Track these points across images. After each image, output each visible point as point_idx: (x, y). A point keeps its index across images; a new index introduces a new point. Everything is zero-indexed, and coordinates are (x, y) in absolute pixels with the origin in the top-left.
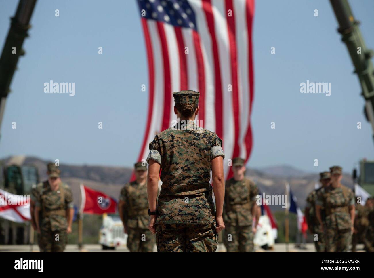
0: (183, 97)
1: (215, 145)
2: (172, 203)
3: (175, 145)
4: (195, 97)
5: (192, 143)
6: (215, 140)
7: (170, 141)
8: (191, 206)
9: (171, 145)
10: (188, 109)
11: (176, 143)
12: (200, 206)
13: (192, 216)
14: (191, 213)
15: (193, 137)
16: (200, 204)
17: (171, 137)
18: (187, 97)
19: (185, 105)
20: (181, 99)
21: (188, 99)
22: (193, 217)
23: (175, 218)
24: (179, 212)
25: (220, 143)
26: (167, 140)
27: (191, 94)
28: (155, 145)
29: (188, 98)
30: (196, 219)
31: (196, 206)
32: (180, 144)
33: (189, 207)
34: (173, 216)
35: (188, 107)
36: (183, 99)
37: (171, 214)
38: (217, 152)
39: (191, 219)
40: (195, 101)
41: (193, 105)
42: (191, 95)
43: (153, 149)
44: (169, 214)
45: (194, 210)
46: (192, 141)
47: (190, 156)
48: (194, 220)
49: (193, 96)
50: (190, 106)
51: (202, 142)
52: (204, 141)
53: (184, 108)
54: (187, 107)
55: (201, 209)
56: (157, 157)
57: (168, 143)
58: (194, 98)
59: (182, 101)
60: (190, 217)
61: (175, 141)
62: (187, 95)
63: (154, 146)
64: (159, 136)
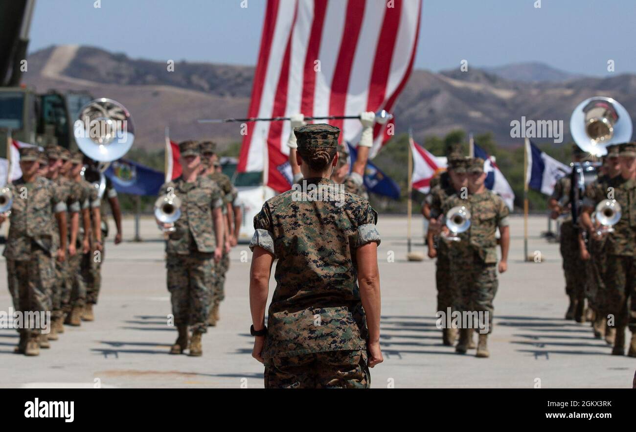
0: (312, 135)
1: (365, 222)
2: (298, 320)
3: (300, 222)
4: (333, 137)
5: (329, 219)
6: (365, 214)
7: (291, 217)
8: (330, 322)
9: (293, 223)
10: (321, 157)
11: (302, 220)
12: (345, 320)
13: (333, 337)
14: (331, 332)
15: (330, 208)
16: (344, 318)
17: (292, 209)
18: (318, 136)
19: (315, 152)
20: (308, 140)
21: (321, 140)
22: (335, 338)
23: (305, 345)
24: (310, 335)
25: (374, 218)
26: (285, 214)
27: (326, 131)
28: (264, 221)
29: (320, 138)
30: (341, 342)
31: (338, 320)
32: (309, 222)
33: (327, 323)
34: (301, 341)
35: (322, 154)
36: (313, 140)
37: (297, 338)
38: (369, 234)
39: (332, 343)
40: (333, 142)
41: (329, 150)
42: (325, 133)
43: (262, 228)
44: (294, 339)
45: (334, 327)
46: (329, 216)
47: (326, 241)
48: (337, 344)
49: (329, 136)
50: (324, 153)
51: (345, 217)
52: (348, 215)
53: (314, 157)
54: (320, 155)
55: (346, 324)
56: (268, 242)
57: (288, 220)
58: (330, 137)
59: (310, 143)
60: (330, 340)
61: (300, 215)
62: (318, 133)
63: (263, 223)
64: (271, 206)
